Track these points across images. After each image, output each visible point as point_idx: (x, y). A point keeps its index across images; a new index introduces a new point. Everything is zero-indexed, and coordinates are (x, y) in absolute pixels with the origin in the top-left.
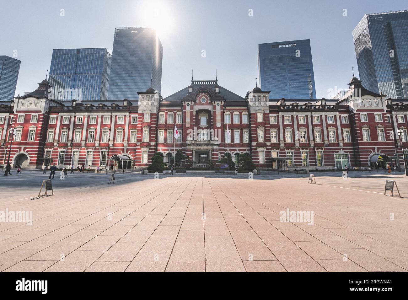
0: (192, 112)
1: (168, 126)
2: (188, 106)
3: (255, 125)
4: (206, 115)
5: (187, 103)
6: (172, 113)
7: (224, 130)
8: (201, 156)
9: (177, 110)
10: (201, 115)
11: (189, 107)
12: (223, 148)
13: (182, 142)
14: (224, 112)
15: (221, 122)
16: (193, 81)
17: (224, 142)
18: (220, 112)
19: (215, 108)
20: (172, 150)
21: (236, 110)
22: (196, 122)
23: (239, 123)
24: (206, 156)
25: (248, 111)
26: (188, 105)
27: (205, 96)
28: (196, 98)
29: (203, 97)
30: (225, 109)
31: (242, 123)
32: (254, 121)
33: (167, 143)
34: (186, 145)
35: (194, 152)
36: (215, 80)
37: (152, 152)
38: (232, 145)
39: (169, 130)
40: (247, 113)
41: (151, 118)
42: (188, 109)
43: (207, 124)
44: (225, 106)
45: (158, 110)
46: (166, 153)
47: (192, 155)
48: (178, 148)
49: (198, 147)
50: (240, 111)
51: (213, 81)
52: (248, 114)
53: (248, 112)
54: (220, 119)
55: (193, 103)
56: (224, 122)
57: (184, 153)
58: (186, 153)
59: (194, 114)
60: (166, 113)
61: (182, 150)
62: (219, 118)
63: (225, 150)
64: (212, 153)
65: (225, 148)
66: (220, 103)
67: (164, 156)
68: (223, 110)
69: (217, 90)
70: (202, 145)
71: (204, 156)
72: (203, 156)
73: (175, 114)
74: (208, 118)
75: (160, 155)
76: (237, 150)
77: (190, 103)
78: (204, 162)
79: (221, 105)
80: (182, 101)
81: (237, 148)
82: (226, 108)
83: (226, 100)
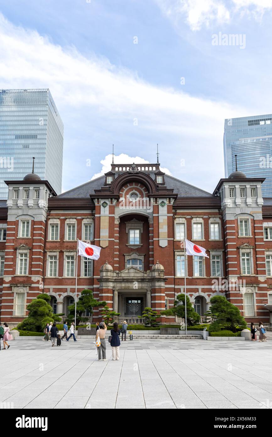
0: (112, 219)
1: (66, 244)
2: (104, 207)
3: (235, 243)
4: (139, 225)
5: (102, 201)
6: (74, 221)
7: (174, 252)
8: (130, 302)
9: (83, 216)
10: (130, 225)
11: (107, 208)
12: (173, 286)
13: (93, 275)
14: (174, 219)
15: (168, 237)
16: (115, 165)
17: (175, 275)
18: (166, 218)
19: (156, 209)
20: (73, 290)
21: (198, 215)
22: (120, 238)
23: (204, 240)
24: (139, 302)
25: (220, 216)
26: (105, 205)
27: (137, 189)
28: (121, 193)
29: (134, 191)
30: (175, 214)
31: (209, 240)
32: (232, 234)
33: (63, 277)
34: (100, 280)
35: (116, 293)
36: (156, 163)
37: (33, 295)
38: (192, 281)
39: (67, 254)
40: (218, 220)
41: (33, 229)
42: (105, 212)
43: (142, 243)
44: (175, 207)
45: (47, 216)
46: (62, 297)
47: (112, 299)
48: (86, 287)
49: (123, 285)
50: (205, 217)
51: (152, 165)
52: (220, 221)
53: (220, 218)
54: (167, 231)
55: (115, 202)
56: (173, 237)
57: (97, 296)
58: (100, 295)
59: (117, 222)
60: (63, 222)
61: (93, 290)
62: (163, 229)
63: (175, 290)
64: (153, 295)
65: (177, 287)
66: (166, 201)
67: (58, 301)
68: (172, 215)
69: (159, 180)
70: (132, 279)
71: (136, 302)
72: (133, 301)
73: (79, 222)
74: (142, 232)
75: (45, 299)
76: (200, 290)
77: (108, 202)
78: (136, 313)
79: (168, 206)
80: (92, 198)
81: (200, 287)
82: (178, 211)
83: (179, 196)
